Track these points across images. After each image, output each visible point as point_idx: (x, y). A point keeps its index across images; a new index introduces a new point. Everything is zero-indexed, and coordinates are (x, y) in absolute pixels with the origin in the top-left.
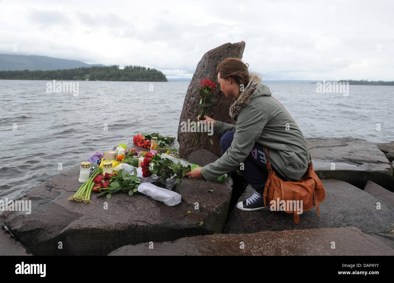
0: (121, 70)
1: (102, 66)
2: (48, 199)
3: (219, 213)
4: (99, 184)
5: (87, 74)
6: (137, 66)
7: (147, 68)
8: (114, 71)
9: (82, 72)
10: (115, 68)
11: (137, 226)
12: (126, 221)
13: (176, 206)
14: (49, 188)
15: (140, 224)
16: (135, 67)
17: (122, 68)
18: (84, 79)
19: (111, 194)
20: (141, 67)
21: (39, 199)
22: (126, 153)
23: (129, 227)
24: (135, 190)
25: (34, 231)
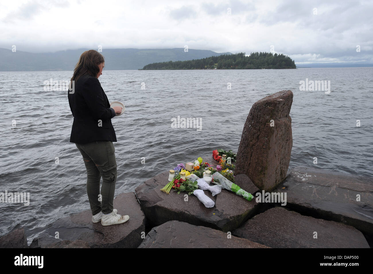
0: (247, 57)
1: (230, 54)
2: (153, 187)
3: (231, 220)
4: (176, 185)
5: (216, 63)
6: (263, 53)
7: (274, 55)
8: (240, 59)
9: (212, 61)
10: (241, 55)
11: (184, 213)
12: (180, 209)
13: (210, 208)
14: (155, 181)
15: (186, 212)
16: (261, 53)
17: (248, 55)
18: (212, 68)
19: (180, 192)
20: (268, 53)
21: (149, 186)
22: (201, 165)
23: (181, 212)
24: (192, 193)
25: (145, 201)
